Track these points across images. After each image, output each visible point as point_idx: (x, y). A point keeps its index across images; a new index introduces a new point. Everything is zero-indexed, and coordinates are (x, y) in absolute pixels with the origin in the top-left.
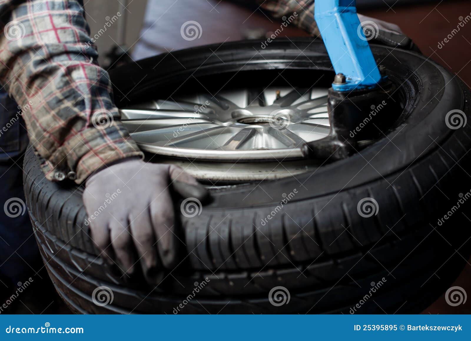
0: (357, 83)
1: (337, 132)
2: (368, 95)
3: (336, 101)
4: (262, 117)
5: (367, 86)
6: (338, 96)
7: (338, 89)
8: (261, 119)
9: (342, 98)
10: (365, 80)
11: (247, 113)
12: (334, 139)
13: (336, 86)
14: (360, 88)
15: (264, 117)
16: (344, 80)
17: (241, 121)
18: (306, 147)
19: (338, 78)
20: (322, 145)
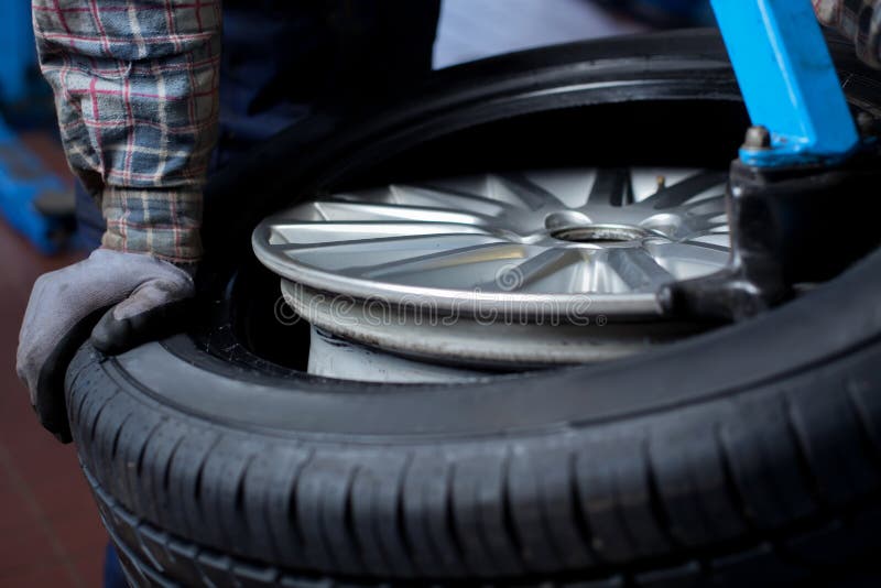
0: (797, 149)
1: (745, 260)
2: (825, 179)
3: (747, 188)
4: (610, 229)
5: (822, 158)
6: (752, 176)
7: (752, 162)
8: (607, 232)
9: (759, 183)
10: (818, 144)
11: (580, 219)
12: (737, 276)
13: (749, 153)
14: (804, 160)
15: (615, 229)
16: (766, 141)
17: (562, 235)
18: (667, 293)
19: (754, 135)
20: (705, 288)
